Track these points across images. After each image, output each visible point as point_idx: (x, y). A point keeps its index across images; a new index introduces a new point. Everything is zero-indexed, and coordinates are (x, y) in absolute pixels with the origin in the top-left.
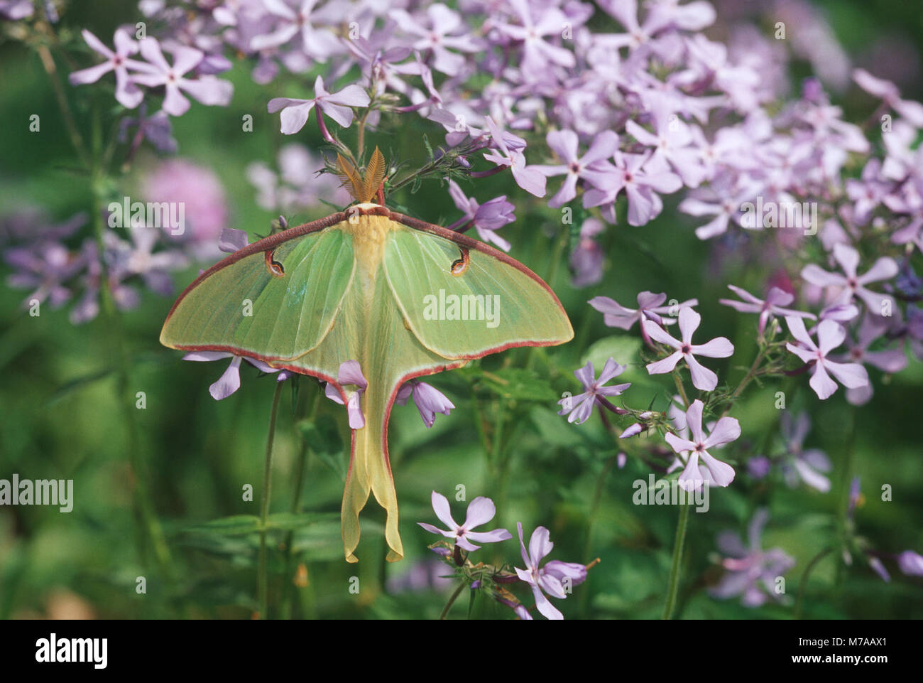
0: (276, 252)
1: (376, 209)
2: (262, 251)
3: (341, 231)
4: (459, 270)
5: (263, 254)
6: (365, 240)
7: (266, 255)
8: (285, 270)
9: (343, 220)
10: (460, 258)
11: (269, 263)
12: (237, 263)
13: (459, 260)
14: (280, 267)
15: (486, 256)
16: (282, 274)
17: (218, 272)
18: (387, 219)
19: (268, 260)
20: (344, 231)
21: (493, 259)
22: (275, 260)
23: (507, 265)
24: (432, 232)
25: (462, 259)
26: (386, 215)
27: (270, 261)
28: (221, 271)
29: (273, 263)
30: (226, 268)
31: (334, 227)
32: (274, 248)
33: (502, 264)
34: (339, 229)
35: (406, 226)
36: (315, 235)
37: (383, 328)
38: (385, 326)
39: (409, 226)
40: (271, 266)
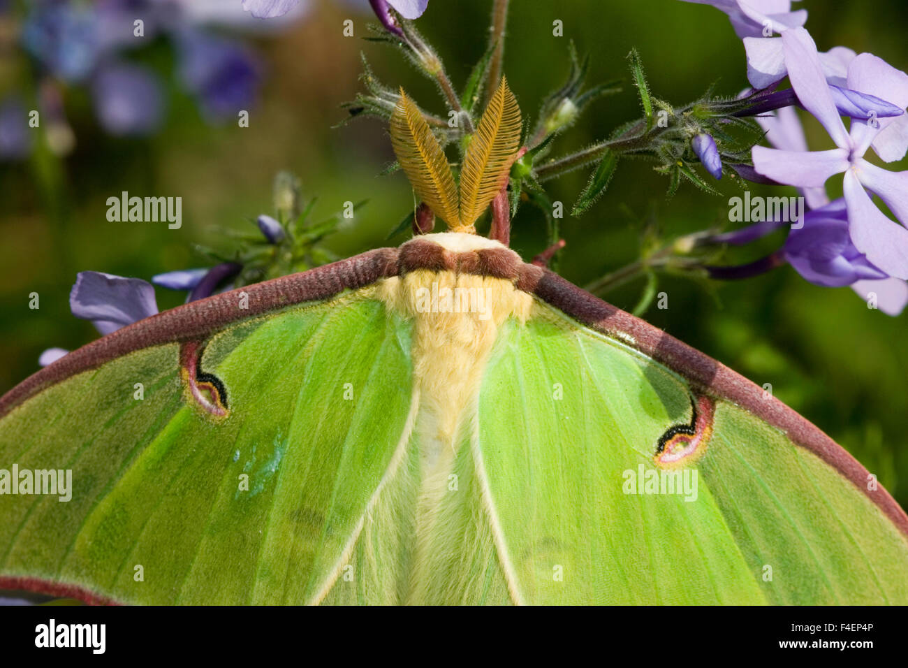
0: (210, 349)
1: (483, 255)
2: (173, 341)
3: (383, 305)
4: (677, 451)
5: (173, 349)
6: (441, 341)
7: (181, 352)
8: (230, 399)
9: (390, 275)
10: (688, 422)
11: (188, 374)
12: (107, 368)
13: (683, 427)
14: (218, 389)
15: (759, 423)
16: (223, 410)
17: (57, 387)
18: (507, 286)
19: (188, 366)
20: (390, 306)
21: (777, 437)
22: (205, 369)
23: (814, 457)
24: (627, 337)
25: (693, 426)
26: (506, 277)
27: (192, 371)
28: (64, 385)
29: (201, 376)
30: (77, 377)
31: (366, 292)
32: (205, 337)
33: (800, 451)
34: (377, 301)
35: (560, 313)
36: (317, 309)
37: (457, 583)
38: (463, 580)
39: (565, 312)
40: (195, 383)
